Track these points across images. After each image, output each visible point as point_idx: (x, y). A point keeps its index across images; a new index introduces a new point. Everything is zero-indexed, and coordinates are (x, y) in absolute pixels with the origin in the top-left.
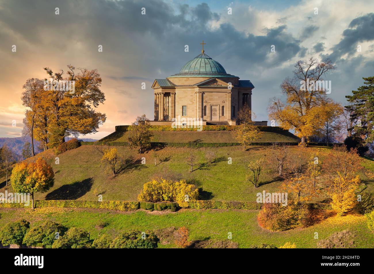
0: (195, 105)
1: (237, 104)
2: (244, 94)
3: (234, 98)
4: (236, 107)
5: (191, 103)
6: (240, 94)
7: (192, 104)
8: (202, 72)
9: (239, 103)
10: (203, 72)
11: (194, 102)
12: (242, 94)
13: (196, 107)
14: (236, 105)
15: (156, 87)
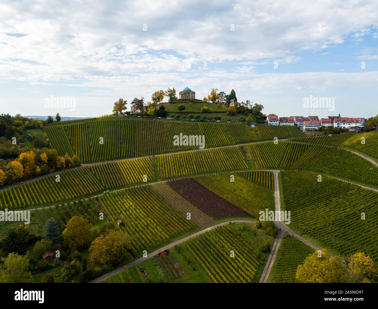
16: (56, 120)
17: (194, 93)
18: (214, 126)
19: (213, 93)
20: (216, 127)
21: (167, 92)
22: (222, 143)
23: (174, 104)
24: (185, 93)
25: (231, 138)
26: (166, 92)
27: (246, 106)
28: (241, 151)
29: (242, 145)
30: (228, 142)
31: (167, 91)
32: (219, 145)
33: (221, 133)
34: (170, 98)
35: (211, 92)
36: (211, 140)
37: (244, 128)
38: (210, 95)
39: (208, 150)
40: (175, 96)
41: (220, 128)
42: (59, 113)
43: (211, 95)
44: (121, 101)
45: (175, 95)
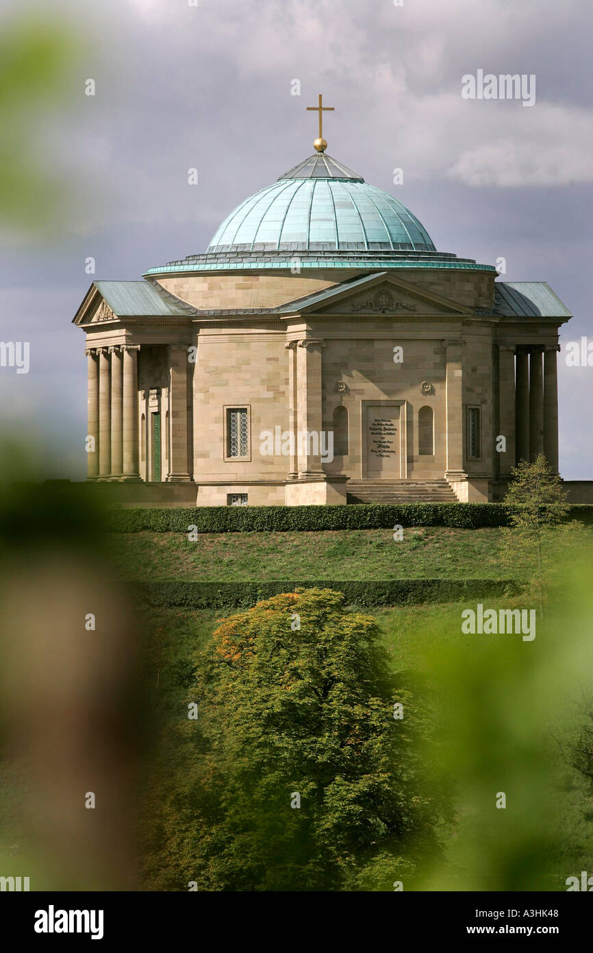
0: (291, 406)
1: (489, 396)
2: (521, 350)
3: (474, 370)
4: (487, 410)
5: (270, 394)
6: (501, 348)
7: (275, 399)
8: (318, 244)
9: (497, 391)
10: (324, 244)
11: (282, 388)
12: (513, 348)
13: (295, 413)
14: (484, 402)
15: (95, 319)
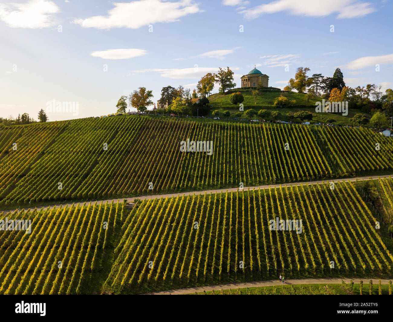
16: (38, 121)
17: (266, 77)
18: (297, 132)
19: (300, 76)
20: (300, 134)
21: (219, 75)
22: (311, 172)
23: (227, 95)
24: (251, 77)
25: (335, 159)
26: (216, 75)
27: (366, 96)
28: (364, 199)
29: (367, 179)
30: (327, 169)
31: (217, 73)
32: (305, 175)
33: (311, 146)
34: (222, 86)
35: (297, 74)
36: (287, 163)
37: (365, 138)
38: (294, 78)
39: (273, 190)
40: (231, 82)
41: (309, 136)
42: (43, 109)
43: (297, 79)
44: (143, 90)
45: (231, 80)
